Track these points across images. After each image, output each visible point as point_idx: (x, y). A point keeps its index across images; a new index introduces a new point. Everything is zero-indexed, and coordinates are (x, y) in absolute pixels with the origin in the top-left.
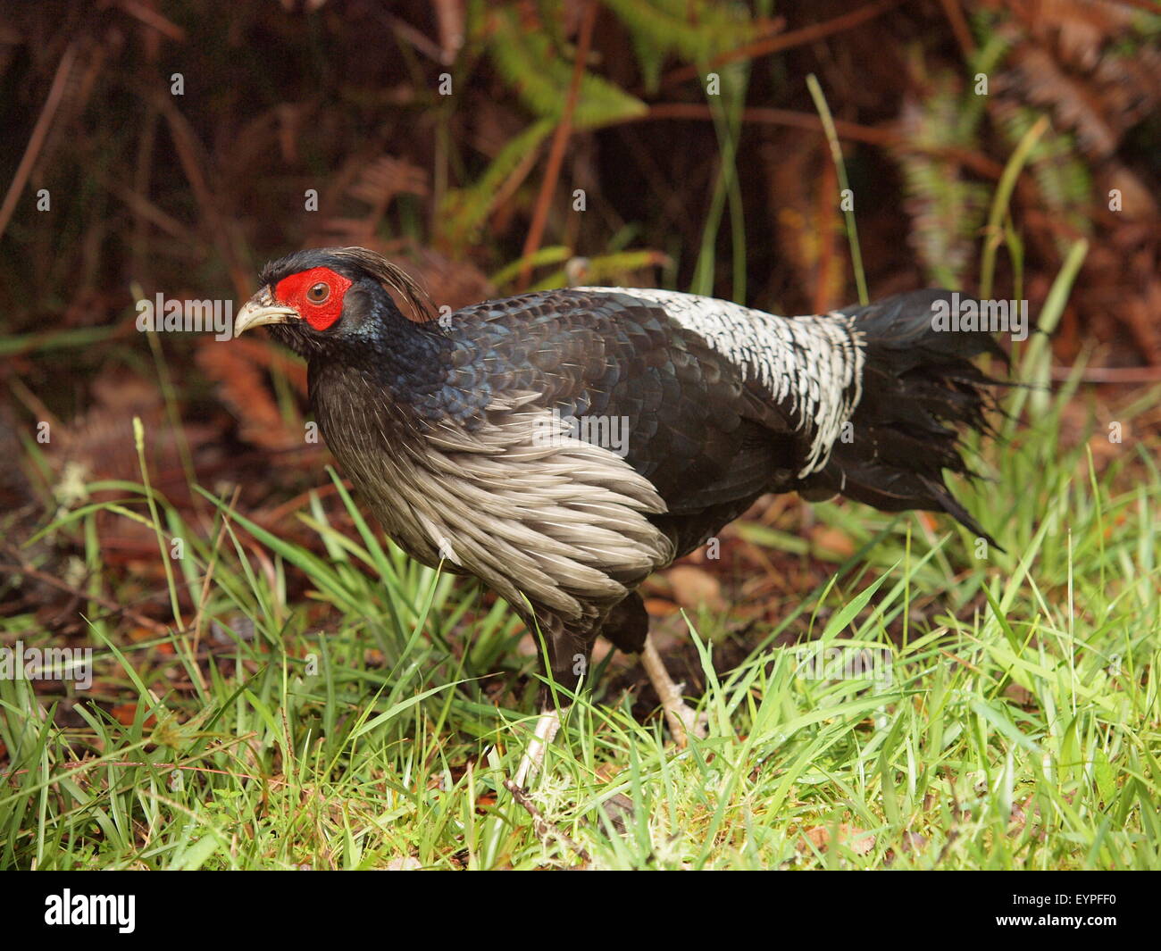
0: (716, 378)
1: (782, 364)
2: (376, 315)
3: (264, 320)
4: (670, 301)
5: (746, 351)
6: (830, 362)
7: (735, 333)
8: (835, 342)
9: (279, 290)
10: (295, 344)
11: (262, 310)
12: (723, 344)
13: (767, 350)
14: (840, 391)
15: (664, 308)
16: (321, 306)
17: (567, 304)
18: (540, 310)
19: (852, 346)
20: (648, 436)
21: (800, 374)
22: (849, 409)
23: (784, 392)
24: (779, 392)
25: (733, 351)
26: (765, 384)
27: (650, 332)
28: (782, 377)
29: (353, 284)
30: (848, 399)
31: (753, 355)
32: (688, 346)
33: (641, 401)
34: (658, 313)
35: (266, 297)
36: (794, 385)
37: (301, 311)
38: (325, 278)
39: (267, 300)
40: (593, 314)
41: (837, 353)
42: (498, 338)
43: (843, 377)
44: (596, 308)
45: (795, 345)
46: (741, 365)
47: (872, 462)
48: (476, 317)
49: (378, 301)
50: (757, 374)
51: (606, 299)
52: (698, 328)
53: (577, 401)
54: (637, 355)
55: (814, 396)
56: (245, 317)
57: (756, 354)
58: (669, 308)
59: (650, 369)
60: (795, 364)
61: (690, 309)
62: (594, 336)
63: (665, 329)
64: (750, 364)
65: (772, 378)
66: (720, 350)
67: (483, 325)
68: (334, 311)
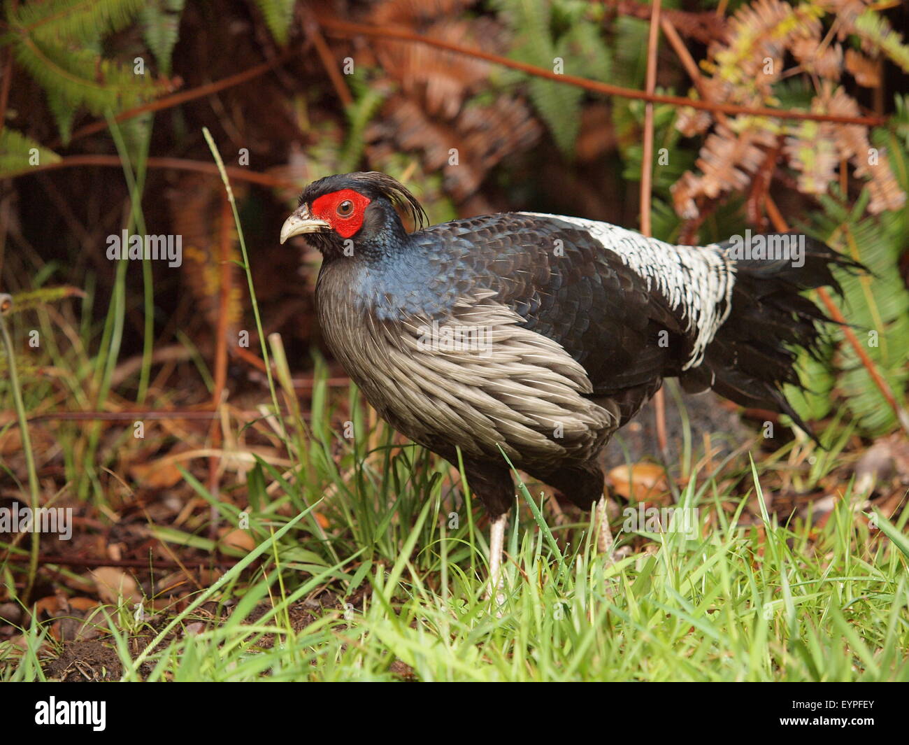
0: (631, 289)
1: (675, 280)
2: (389, 227)
3: (303, 230)
4: (592, 227)
5: (650, 268)
6: (707, 280)
7: (641, 254)
8: (712, 264)
9: (315, 207)
10: (325, 248)
11: (301, 222)
12: (634, 262)
13: (664, 268)
14: (714, 305)
15: (589, 231)
16: (347, 219)
17: (516, 224)
18: (495, 228)
19: (725, 270)
20: (582, 330)
21: (687, 288)
22: (720, 319)
23: (677, 302)
24: (674, 301)
25: (640, 267)
26: (664, 295)
27: (580, 249)
28: (675, 290)
29: (371, 202)
30: (719, 312)
31: (655, 272)
32: (609, 262)
33: (577, 303)
34: (585, 234)
35: (305, 212)
36: (683, 296)
37: (332, 223)
38: (350, 197)
39: (305, 215)
40: (537, 233)
41: (713, 273)
42: (465, 251)
43: (716, 293)
44: (539, 228)
45: (682, 265)
46: (647, 279)
47: (732, 367)
48: (450, 232)
49: (391, 216)
50: (658, 286)
51: (545, 221)
52: (615, 248)
53: (531, 301)
54: (574, 266)
55: (697, 305)
56: (289, 228)
57: (657, 271)
58: (592, 231)
59: (583, 278)
60: (683, 280)
61: (607, 233)
62: (539, 250)
63: (592, 248)
64: (653, 279)
65: (669, 290)
66: (631, 266)
67: (455, 239)
68: (357, 223)
